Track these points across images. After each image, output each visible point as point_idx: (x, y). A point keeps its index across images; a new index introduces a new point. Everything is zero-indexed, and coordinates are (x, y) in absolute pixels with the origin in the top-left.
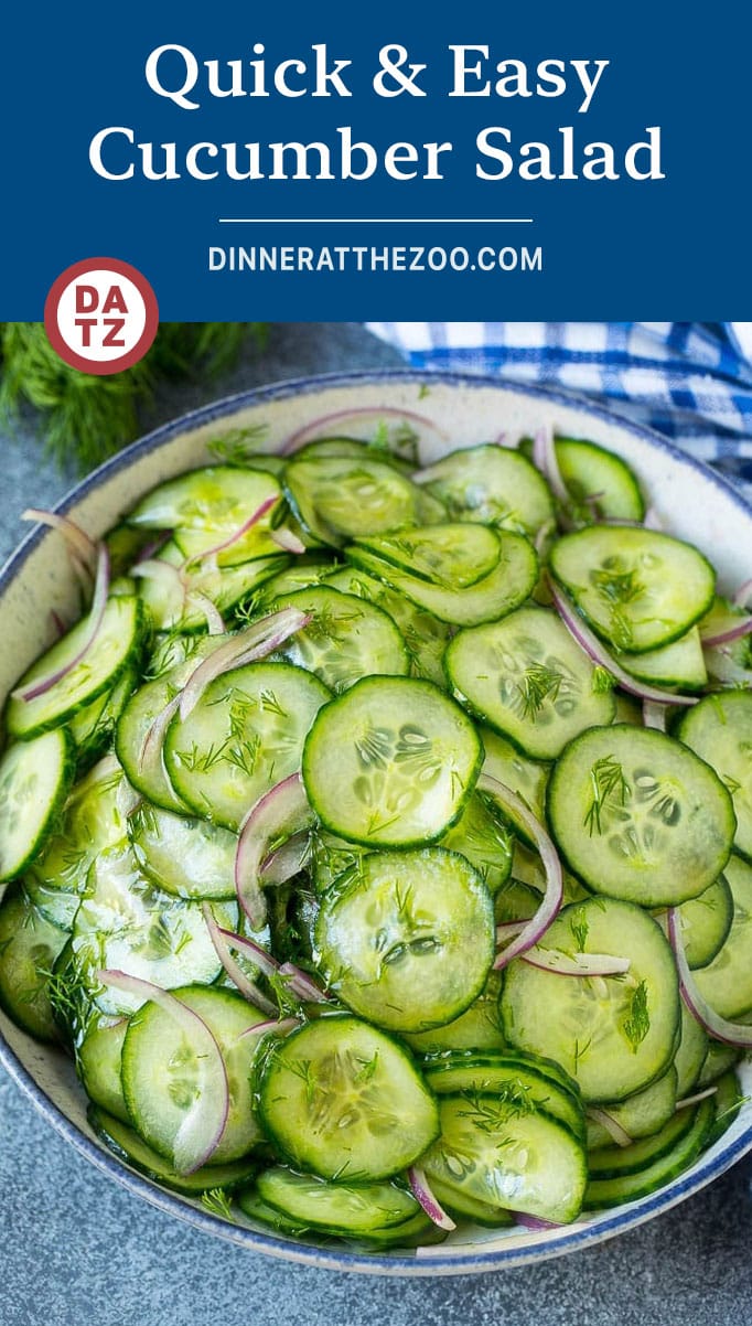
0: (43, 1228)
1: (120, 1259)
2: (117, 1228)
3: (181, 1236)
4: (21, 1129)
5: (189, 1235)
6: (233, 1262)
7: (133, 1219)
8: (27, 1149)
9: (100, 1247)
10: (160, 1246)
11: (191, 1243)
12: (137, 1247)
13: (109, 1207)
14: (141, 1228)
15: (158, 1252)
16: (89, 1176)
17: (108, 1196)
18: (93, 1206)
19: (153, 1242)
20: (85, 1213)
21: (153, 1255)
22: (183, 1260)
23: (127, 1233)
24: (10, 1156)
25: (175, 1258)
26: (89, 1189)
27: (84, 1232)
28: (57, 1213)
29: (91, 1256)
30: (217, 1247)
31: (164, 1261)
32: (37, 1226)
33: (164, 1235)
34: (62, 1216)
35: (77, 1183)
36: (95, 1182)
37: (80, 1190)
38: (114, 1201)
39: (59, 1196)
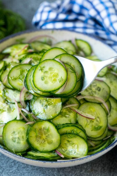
3: (13, 172)
7: (4, 169)
10: (9, 174)
11: (15, 173)
12: (4, 174)
14: (5, 171)
15: (8, 175)
19: (7, 173)
23: (3, 172)
30: (20, 174)
33: (9, 172)
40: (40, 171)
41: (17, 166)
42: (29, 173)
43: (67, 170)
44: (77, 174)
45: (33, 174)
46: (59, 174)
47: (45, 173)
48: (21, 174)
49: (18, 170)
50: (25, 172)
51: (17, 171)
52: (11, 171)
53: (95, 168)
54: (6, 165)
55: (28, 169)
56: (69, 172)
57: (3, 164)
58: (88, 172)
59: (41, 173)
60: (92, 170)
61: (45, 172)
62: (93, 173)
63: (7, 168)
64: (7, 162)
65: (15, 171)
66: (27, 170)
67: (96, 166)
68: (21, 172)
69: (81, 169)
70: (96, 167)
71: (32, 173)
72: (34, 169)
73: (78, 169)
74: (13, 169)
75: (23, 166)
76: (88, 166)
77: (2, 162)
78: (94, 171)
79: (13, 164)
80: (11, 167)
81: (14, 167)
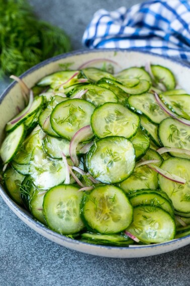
0: (17, 265)
1: (40, 272)
2: (38, 265)
3: (57, 266)
4: (10, 241)
5: (59, 266)
6: (72, 272)
7: (43, 262)
8: (12, 246)
9: (34, 269)
11: (60, 268)
12: (44, 269)
13: (36, 259)
14: (45, 264)
16: (30, 252)
17: (36, 257)
18: (31, 259)
19: (49, 268)
20: (29, 261)
21: (49, 271)
22: (58, 272)
23: (41, 266)
24: (7, 247)
25: (55, 272)
26: (30, 255)
27: (29, 266)
28: (21, 261)
29: (31, 272)
30: (67, 269)
31: (52, 273)
32: (15, 265)
34: (22, 262)
35: (26, 254)
36: (31, 253)
37: (27, 255)
38: (37, 258)
39: (21, 257)
40: (99, 265)
41: (64, 258)
42: (82, 268)
43: (141, 263)
44: (156, 270)
45: (89, 269)
46: (130, 269)
47: (106, 268)
48: (70, 269)
49: (66, 264)
50: (77, 266)
51: (63, 264)
52: (54, 265)
53: (184, 261)
54: (46, 256)
55: (80, 262)
56: (145, 267)
57: (41, 255)
58: (173, 267)
59: (100, 269)
60: (180, 265)
61: (108, 267)
62: (182, 269)
63: (48, 261)
64: (48, 251)
65: (61, 265)
66: (79, 264)
67: (186, 258)
68: (70, 266)
69: (163, 263)
70: (186, 260)
71: (87, 268)
72: (90, 263)
73: (157, 263)
74: (57, 262)
75: (73, 257)
76: (173, 259)
77: (40, 252)
78: (184, 265)
79: (57, 254)
80: (54, 258)
81: (59, 259)
